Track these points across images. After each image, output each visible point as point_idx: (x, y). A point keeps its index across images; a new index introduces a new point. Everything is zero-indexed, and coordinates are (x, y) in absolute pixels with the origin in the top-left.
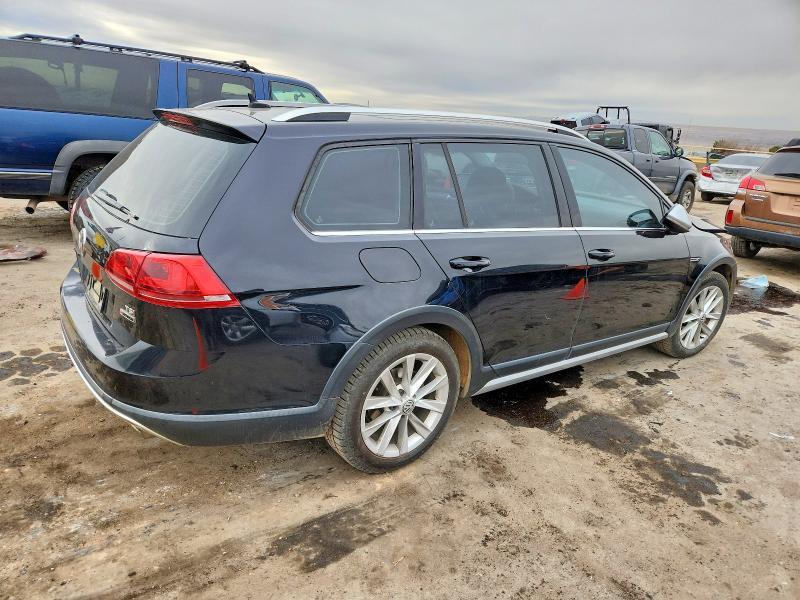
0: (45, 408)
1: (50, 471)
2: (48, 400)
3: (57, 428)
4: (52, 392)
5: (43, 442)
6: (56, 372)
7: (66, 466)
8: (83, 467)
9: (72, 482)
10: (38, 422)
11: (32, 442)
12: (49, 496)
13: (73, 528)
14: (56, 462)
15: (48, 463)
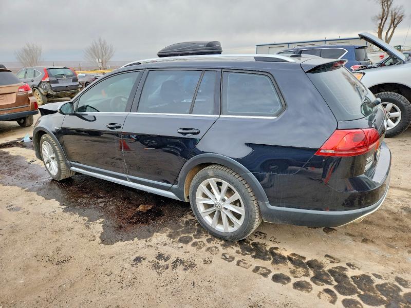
0: (393, 251)
1: (401, 220)
2: (388, 256)
3: (390, 236)
4: (384, 260)
5: (400, 233)
6: (373, 277)
7: (394, 219)
8: (387, 215)
9: (393, 213)
10: (399, 244)
11: (405, 235)
12: (405, 213)
13: (400, 202)
14: (397, 222)
15: (401, 224)
